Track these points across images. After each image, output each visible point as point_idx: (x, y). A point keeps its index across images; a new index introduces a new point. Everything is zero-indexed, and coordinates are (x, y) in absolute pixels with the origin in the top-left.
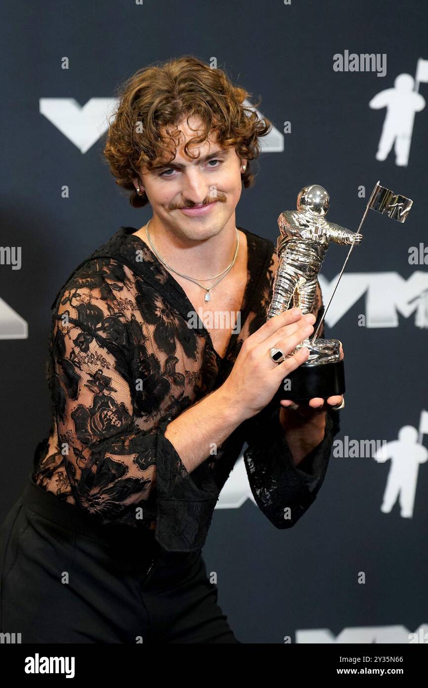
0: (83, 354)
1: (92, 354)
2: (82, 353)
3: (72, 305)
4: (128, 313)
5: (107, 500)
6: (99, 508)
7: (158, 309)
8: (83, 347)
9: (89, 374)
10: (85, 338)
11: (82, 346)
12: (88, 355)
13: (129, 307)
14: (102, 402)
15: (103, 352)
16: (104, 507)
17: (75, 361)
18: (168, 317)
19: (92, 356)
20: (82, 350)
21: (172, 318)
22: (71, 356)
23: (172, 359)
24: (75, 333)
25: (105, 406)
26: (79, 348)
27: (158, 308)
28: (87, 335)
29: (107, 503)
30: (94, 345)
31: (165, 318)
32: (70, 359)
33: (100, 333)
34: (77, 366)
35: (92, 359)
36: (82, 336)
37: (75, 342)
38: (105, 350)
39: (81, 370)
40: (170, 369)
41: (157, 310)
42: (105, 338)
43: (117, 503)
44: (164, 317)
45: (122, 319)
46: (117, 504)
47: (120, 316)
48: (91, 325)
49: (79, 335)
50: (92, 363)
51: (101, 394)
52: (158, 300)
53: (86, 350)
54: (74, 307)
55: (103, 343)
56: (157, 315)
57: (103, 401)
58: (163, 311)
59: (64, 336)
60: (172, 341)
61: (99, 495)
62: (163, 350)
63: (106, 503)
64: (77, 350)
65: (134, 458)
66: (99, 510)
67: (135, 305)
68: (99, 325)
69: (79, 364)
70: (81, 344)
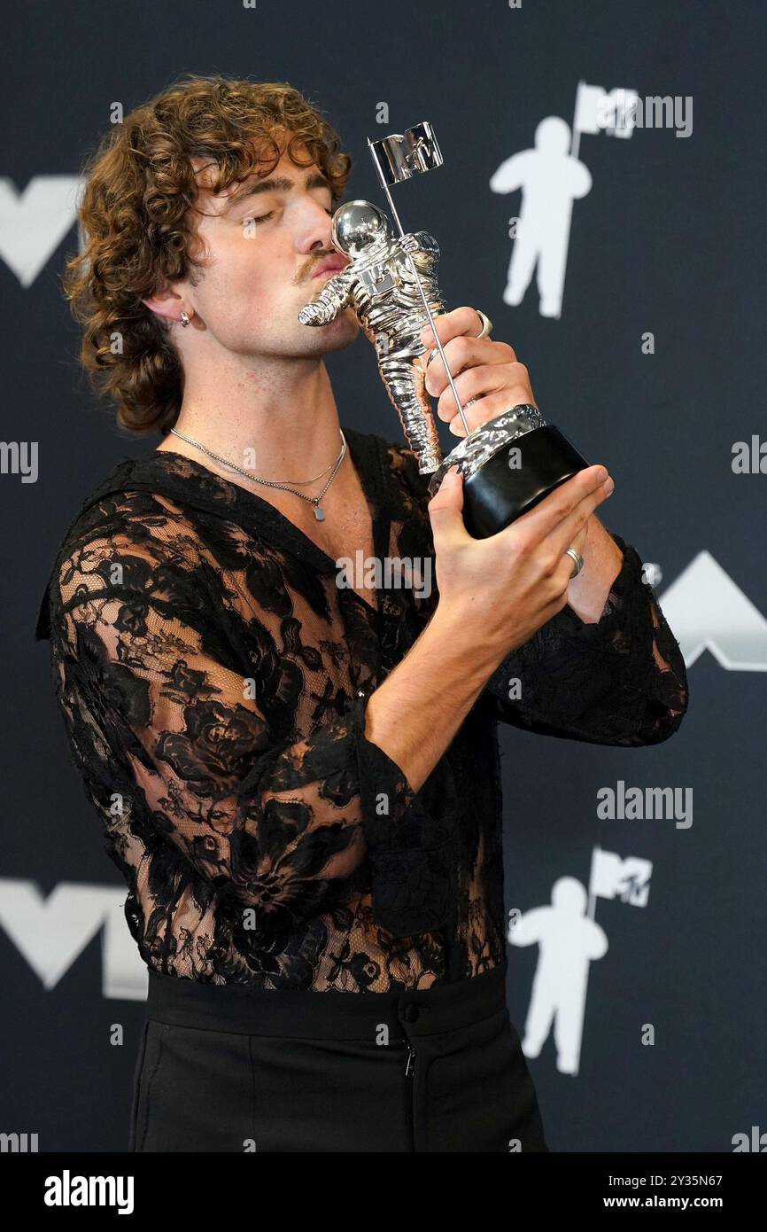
0: (140, 641)
1: (155, 636)
2: (137, 639)
3: (85, 573)
4: (192, 556)
5: (292, 877)
6: (279, 897)
7: (241, 545)
8: (136, 628)
9: (163, 672)
10: (133, 612)
11: (134, 626)
12: (149, 641)
13: (189, 546)
14: (201, 715)
15: (173, 627)
16: (289, 893)
17: (131, 659)
18: (262, 552)
19: (158, 640)
20: (135, 634)
21: (269, 553)
22: (119, 652)
23: (290, 625)
24: (111, 611)
25: (209, 720)
26: (129, 633)
27: (239, 542)
28: (135, 605)
29: (292, 883)
30: (153, 620)
31: (257, 556)
32: (120, 660)
33: (156, 595)
34: (137, 666)
35: (160, 645)
36: (128, 611)
37: (117, 625)
38: (177, 622)
39: (146, 669)
40: (292, 642)
41: (238, 547)
42: (168, 601)
43: (310, 879)
44: (254, 555)
45: (183, 566)
46: (310, 881)
47: (179, 562)
48: (136, 586)
49: (121, 611)
50: (161, 652)
51: (194, 702)
52: (234, 530)
53: (143, 631)
54: (91, 572)
55: (168, 612)
56: (241, 553)
57: (201, 713)
58: (249, 545)
59: (93, 627)
60: (281, 592)
61: (273, 874)
62: (269, 609)
63: (289, 884)
64: (127, 637)
65: (319, 789)
66: (280, 902)
67: (197, 541)
68: (149, 583)
69: (140, 661)
70: (130, 625)
